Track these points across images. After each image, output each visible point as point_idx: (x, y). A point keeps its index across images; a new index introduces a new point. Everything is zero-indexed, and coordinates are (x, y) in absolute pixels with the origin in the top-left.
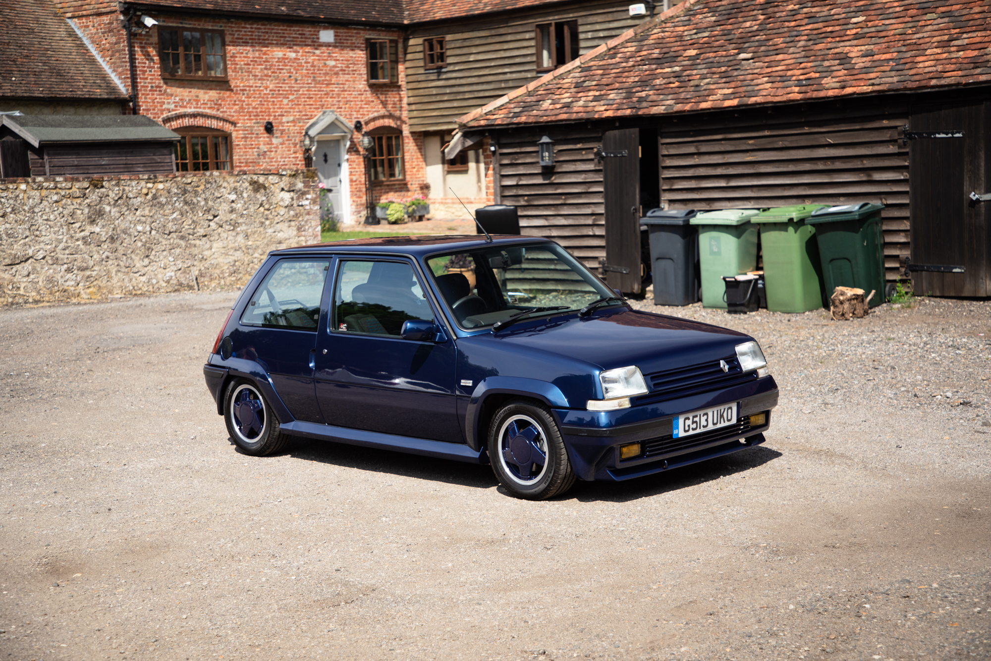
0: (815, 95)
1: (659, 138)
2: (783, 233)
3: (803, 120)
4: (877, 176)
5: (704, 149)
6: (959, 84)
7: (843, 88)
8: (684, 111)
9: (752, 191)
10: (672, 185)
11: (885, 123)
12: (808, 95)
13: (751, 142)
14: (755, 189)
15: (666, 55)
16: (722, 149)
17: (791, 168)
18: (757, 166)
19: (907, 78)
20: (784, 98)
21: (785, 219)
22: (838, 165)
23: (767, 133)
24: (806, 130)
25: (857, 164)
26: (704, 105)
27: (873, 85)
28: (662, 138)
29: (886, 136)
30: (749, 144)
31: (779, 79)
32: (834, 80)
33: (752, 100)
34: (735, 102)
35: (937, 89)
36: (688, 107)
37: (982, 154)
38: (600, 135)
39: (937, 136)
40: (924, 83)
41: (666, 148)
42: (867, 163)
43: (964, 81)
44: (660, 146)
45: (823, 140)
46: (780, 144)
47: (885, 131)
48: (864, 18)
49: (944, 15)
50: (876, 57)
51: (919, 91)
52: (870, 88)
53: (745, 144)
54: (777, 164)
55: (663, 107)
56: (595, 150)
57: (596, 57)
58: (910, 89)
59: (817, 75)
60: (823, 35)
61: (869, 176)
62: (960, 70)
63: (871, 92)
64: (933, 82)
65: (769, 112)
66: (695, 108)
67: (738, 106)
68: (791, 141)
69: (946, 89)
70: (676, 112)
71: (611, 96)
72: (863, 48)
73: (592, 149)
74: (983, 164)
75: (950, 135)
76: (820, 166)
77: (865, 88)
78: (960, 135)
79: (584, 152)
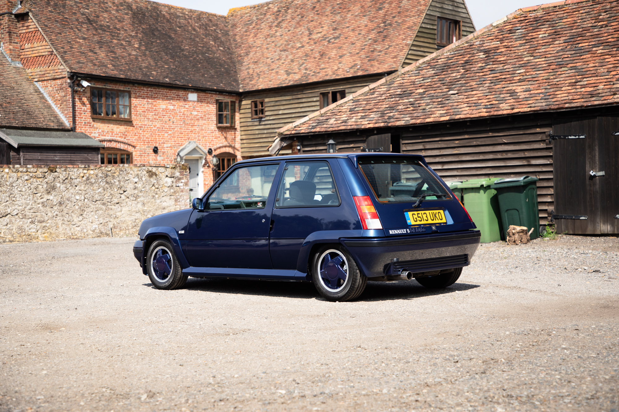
0: (496, 113)
1: (401, 140)
2: (477, 194)
3: (488, 129)
4: (534, 162)
5: (428, 146)
6: (582, 106)
7: (513, 109)
8: (416, 124)
9: (457, 172)
10: (408, 169)
11: (538, 130)
12: (492, 114)
13: (457, 142)
14: (459, 170)
15: (405, 93)
16: (439, 146)
17: (481, 157)
18: (460, 156)
19: (551, 103)
20: (477, 115)
21: (479, 186)
22: (510, 155)
23: (466, 137)
24: (491, 134)
25: (521, 155)
26: (428, 120)
27: (531, 107)
28: (403, 140)
29: (539, 138)
30: (455, 143)
31: (473, 105)
32: (507, 105)
33: (457, 117)
34: (447, 118)
35: (569, 110)
36: (418, 121)
37: (597, 148)
38: (365, 139)
39: (570, 137)
40: (561, 106)
41: (405, 146)
42: (527, 154)
43: (585, 104)
44: (401, 145)
45: (501, 140)
46: (475, 143)
47: (538, 135)
48: (524, 70)
49: (572, 68)
50: (532, 92)
51: (559, 111)
52: (529, 109)
53: (453, 143)
54: (473, 155)
55: (404, 122)
56: (362, 148)
57: (362, 94)
58: (553, 109)
59: (497, 102)
60: (500, 80)
61: (529, 162)
62: (583, 98)
63: (530, 111)
64: (567, 105)
65: (468, 124)
66: (423, 121)
67: (449, 120)
68: (481, 142)
69: (575, 109)
70: (412, 124)
71: (372, 116)
72: (524, 87)
73: (360, 147)
74: (597, 154)
75: (577, 137)
76: (499, 156)
77: (526, 109)
78: (584, 137)
79: (354, 149)
